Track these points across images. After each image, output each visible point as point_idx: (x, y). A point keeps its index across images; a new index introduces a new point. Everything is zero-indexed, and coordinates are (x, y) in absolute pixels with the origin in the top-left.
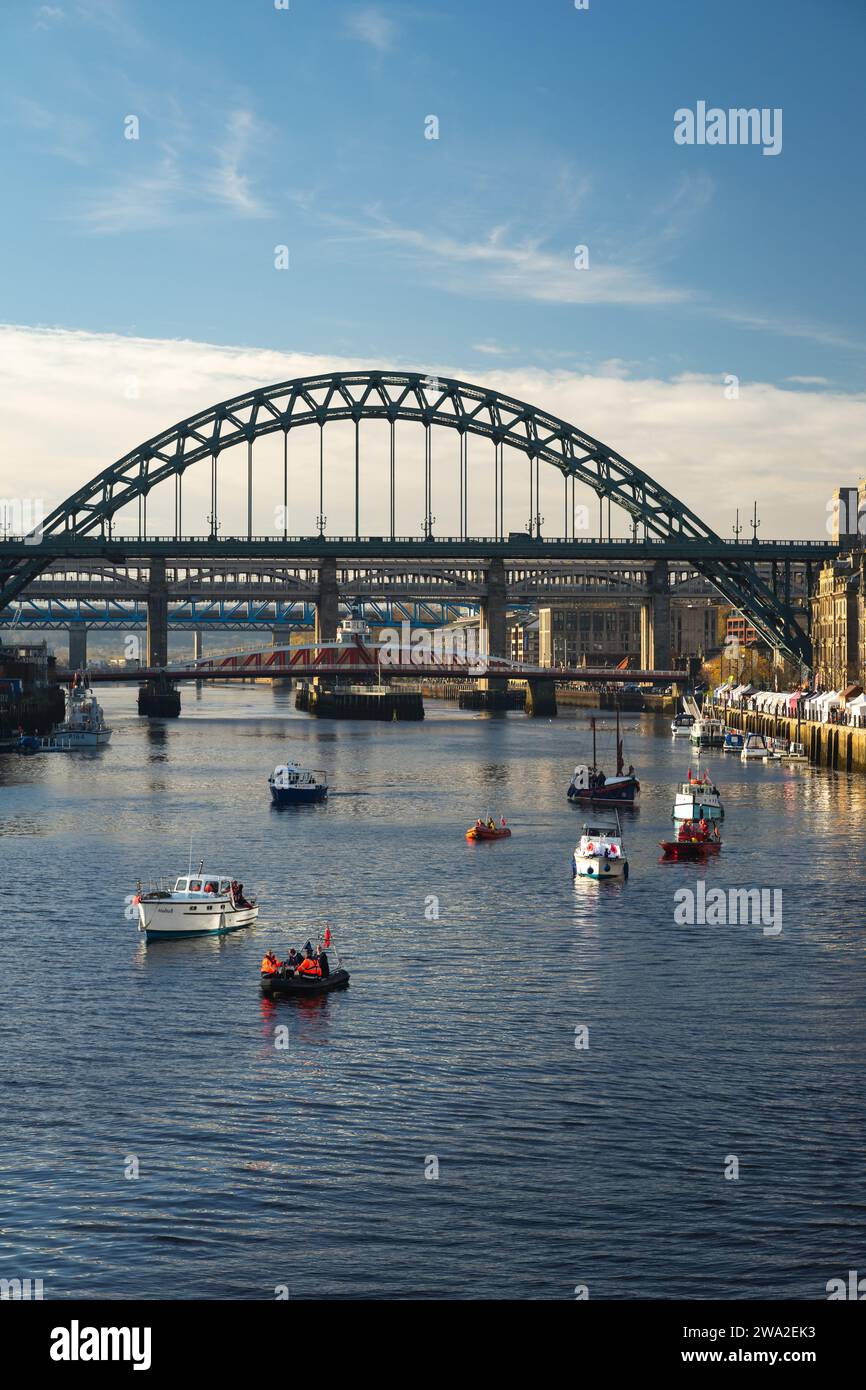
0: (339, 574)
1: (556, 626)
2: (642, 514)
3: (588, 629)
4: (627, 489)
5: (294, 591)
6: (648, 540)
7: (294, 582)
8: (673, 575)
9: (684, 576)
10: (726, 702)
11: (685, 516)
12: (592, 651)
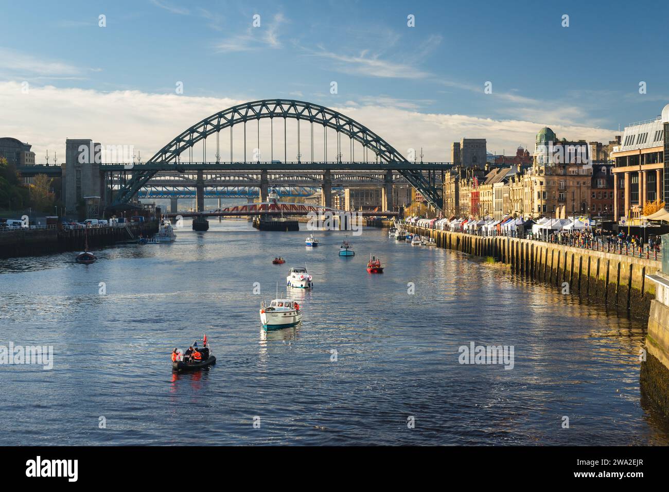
0: (268, 176)
1: (351, 196)
2: (380, 153)
3: (363, 197)
4: (374, 143)
5: (251, 183)
6: (382, 162)
7: (252, 179)
8: (394, 176)
9: (398, 176)
10: (409, 223)
11: (395, 153)
12: (365, 205)
